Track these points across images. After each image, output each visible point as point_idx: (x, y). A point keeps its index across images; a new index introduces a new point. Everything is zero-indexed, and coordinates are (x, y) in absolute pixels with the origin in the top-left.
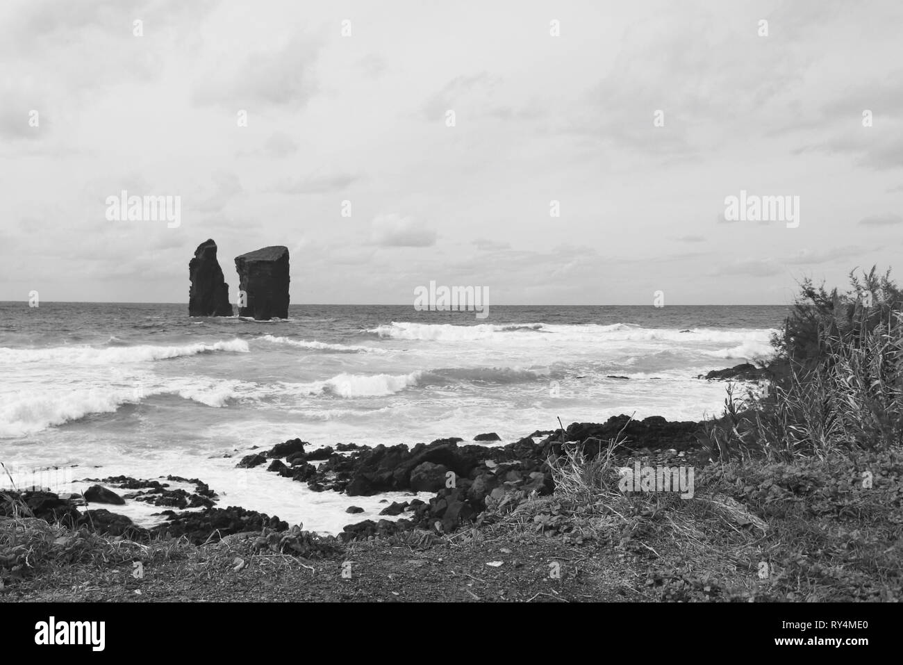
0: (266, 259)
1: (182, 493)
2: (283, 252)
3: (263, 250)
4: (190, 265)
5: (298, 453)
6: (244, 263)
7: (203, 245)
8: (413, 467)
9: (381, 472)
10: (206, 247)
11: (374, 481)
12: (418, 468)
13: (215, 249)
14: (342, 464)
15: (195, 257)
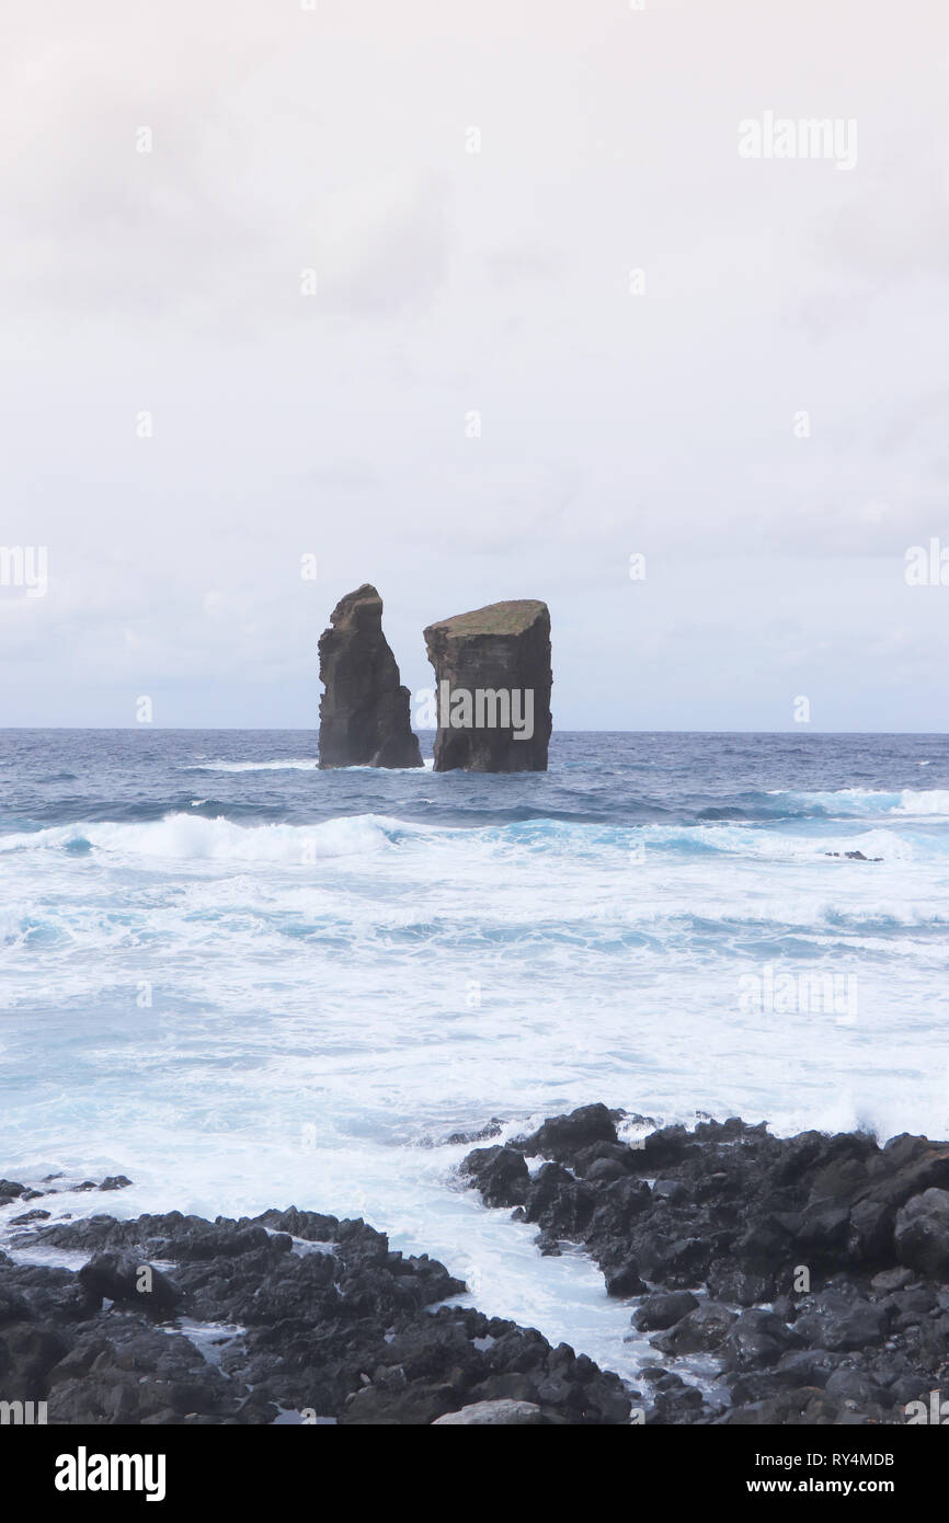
0: (495, 633)
2: (536, 613)
3: (489, 609)
4: (321, 644)
5: (601, 1144)
6: (445, 638)
7: (350, 598)
8: (902, 1200)
9: (818, 1208)
10: (358, 603)
11: (800, 1234)
12: (914, 1202)
13: (377, 609)
14: (714, 1179)
15: (331, 626)
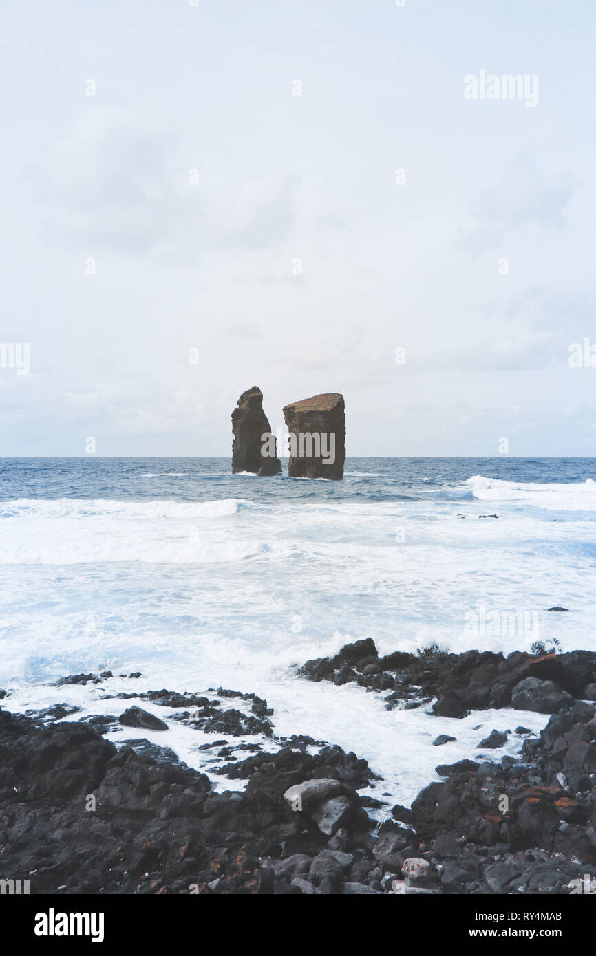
0: (317, 409)
1: (235, 715)
2: (337, 400)
3: (314, 398)
4: (232, 415)
5: (370, 657)
6: (293, 413)
7: (247, 393)
8: (515, 682)
9: (475, 687)
10: (251, 395)
11: (466, 699)
12: (521, 684)
13: (260, 398)
15: (238, 407)
